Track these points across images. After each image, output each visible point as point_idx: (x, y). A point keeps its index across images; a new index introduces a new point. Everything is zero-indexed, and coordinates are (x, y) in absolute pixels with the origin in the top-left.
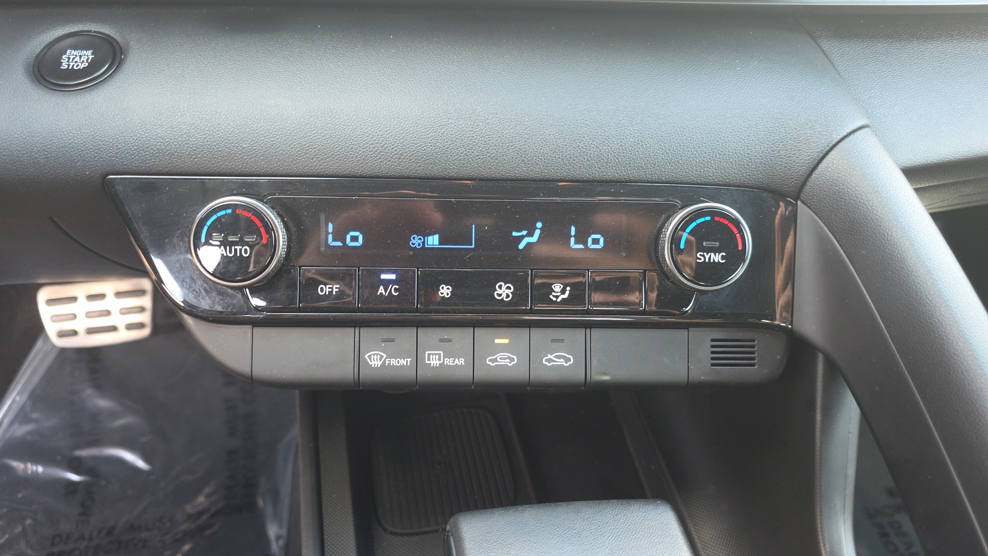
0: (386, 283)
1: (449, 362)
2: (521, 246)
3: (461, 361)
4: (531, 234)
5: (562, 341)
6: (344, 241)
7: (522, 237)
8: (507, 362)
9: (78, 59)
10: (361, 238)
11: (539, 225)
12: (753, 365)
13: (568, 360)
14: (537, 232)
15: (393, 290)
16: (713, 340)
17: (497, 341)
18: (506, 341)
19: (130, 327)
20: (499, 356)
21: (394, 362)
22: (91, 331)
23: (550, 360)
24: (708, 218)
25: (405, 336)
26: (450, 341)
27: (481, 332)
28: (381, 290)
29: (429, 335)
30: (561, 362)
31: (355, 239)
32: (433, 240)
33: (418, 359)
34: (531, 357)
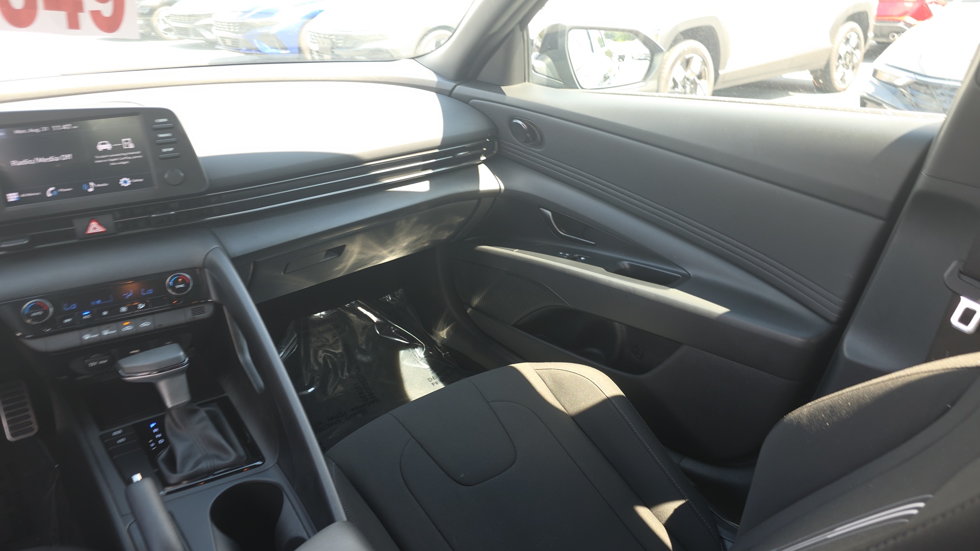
1: (111, 333)
2: (127, 298)
4: (129, 294)
6: (70, 308)
12: (205, 313)
13: (148, 324)
14: (131, 293)
15: (87, 317)
16: (191, 309)
17: (125, 324)
18: (128, 323)
21: (93, 336)
23: (143, 325)
24: (177, 277)
25: (95, 329)
26: (110, 327)
27: (120, 323)
29: (102, 327)
31: (74, 306)
32: (99, 302)
33: (101, 334)
34: (137, 326)
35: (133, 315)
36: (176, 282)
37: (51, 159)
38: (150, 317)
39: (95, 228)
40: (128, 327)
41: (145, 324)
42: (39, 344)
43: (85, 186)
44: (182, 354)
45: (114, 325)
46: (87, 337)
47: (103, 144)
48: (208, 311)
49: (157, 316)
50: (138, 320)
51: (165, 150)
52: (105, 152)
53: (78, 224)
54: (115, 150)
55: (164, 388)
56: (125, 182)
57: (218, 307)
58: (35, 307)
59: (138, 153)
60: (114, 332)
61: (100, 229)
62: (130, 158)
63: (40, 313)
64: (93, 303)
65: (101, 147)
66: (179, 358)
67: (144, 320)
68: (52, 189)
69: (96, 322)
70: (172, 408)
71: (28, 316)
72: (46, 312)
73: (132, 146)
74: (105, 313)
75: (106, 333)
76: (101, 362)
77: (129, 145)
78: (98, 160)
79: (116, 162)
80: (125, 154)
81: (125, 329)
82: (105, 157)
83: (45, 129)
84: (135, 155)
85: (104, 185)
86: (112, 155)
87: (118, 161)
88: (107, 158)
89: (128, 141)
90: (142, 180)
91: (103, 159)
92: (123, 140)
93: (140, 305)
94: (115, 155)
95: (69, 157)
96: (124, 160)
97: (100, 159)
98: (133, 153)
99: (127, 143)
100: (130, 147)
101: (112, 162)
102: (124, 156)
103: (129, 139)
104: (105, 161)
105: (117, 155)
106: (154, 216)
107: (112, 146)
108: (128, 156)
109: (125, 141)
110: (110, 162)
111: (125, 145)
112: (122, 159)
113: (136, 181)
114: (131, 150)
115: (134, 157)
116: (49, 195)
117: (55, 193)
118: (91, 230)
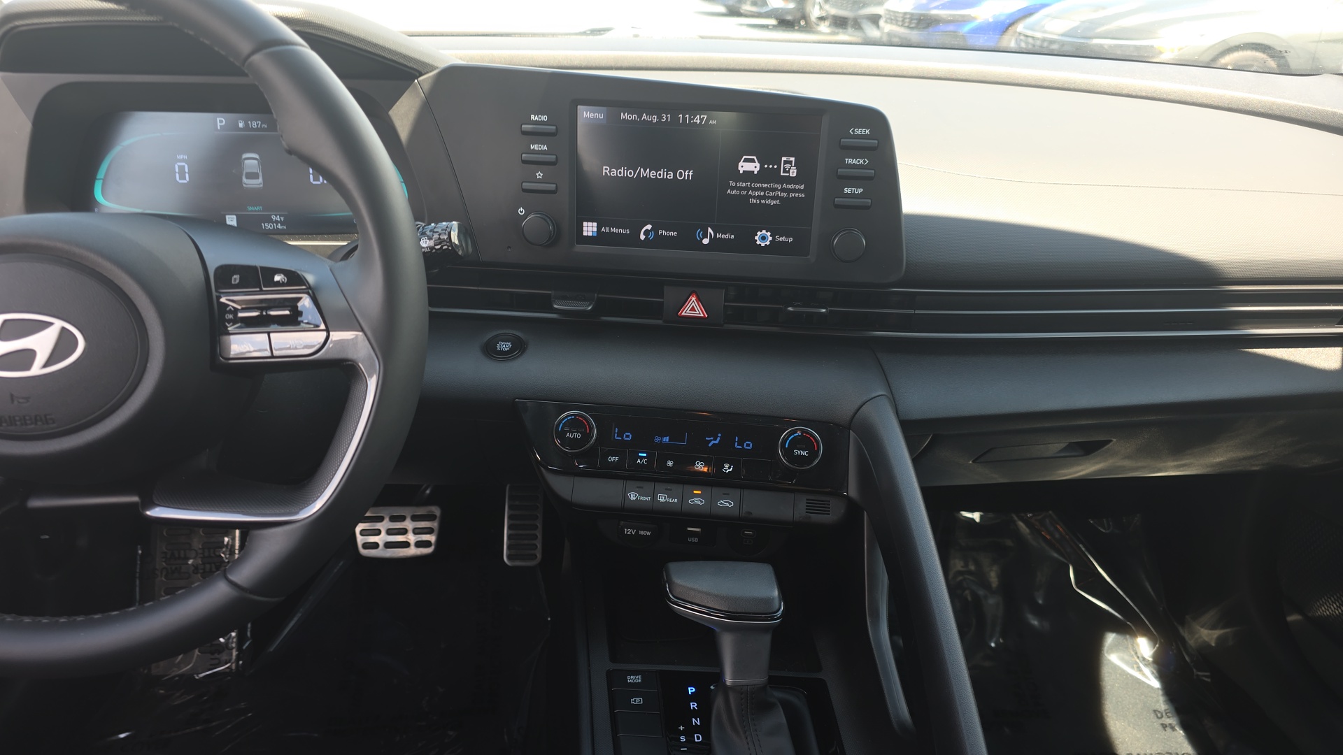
0: (642, 458)
1: (669, 500)
2: (710, 445)
3: (676, 500)
4: (715, 440)
5: (728, 494)
6: (622, 437)
7: (711, 440)
8: (699, 503)
9: (505, 346)
10: (630, 436)
11: (720, 435)
12: (829, 514)
13: (730, 504)
14: (719, 439)
15: (645, 462)
16: (807, 500)
17: (695, 492)
18: (700, 492)
19: (419, 544)
20: (695, 499)
21: (642, 498)
22: (388, 545)
23: (721, 504)
24: (800, 434)
25: (649, 486)
26: (671, 490)
27: (686, 488)
28: (639, 461)
29: (659, 486)
30: (727, 505)
31: (628, 436)
32: (666, 439)
33: (654, 498)
34: (711, 501)
35: (712, 481)
36: (796, 443)
37: (661, 174)
38: (737, 492)
39: (693, 308)
40: (697, 499)
41: (725, 503)
42: (564, 486)
43: (699, 233)
44: (776, 593)
45: (677, 488)
46: (633, 497)
47: (746, 160)
48: (834, 513)
49: (747, 494)
50: (717, 491)
51: (847, 191)
52: (748, 174)
53: (670, 294)
54: (763, 176)
55: (728, 646)
56: (763, 238)
57: (853, 510)
58: (575, 424)
59: (798, 187)
61: (699, 312)
62: (784, 195)
63: (578, 436)
64: (657, 439)
65: (744, 167)
66: (768, 601)
67: (725, 494)
68: (649, 227)
69: (651, 476)
70: (732, 688)
71: (561, 435)
72: (587, 436)
73: (793, 173)
74: (670, 463)
75: (662, 498)
76: (642, 533)
77: (790, 169)
78: (732, 188)
79: (759, 197)
80: (779, 187)
81: (693, 501)
82: (744, 185)
83: (667, 118)
84: (794, 191)
85: (727, 236)
86: (757, 185)
87: (764, 197)
88: (747, 189)
89: (791, 162)
90: (790, 240)
91: (741, 189)
92: (784, 159)
93: (727, 466)
94: (761, 185)
95: (688, 175)
96: (773, 198)
97: (736, 188)
98: (792, 187)
99: (788, 166)
100: (791, 175)
101: (754, 197)
102: (776, 189)
103: (793, 159)
104: (744, 193)
105: (765, 186)
106: (790, 309)
107: (762, 167)
108: (782, 190)
109: (785, 162)
110: (751, 196)
111: (784, 169)
112: (771, 194)
113: (781, 239)
114: (789, 180)
115: (791, 195)
116: (642, 237)
117: (652, 235)
118: (686, 312)
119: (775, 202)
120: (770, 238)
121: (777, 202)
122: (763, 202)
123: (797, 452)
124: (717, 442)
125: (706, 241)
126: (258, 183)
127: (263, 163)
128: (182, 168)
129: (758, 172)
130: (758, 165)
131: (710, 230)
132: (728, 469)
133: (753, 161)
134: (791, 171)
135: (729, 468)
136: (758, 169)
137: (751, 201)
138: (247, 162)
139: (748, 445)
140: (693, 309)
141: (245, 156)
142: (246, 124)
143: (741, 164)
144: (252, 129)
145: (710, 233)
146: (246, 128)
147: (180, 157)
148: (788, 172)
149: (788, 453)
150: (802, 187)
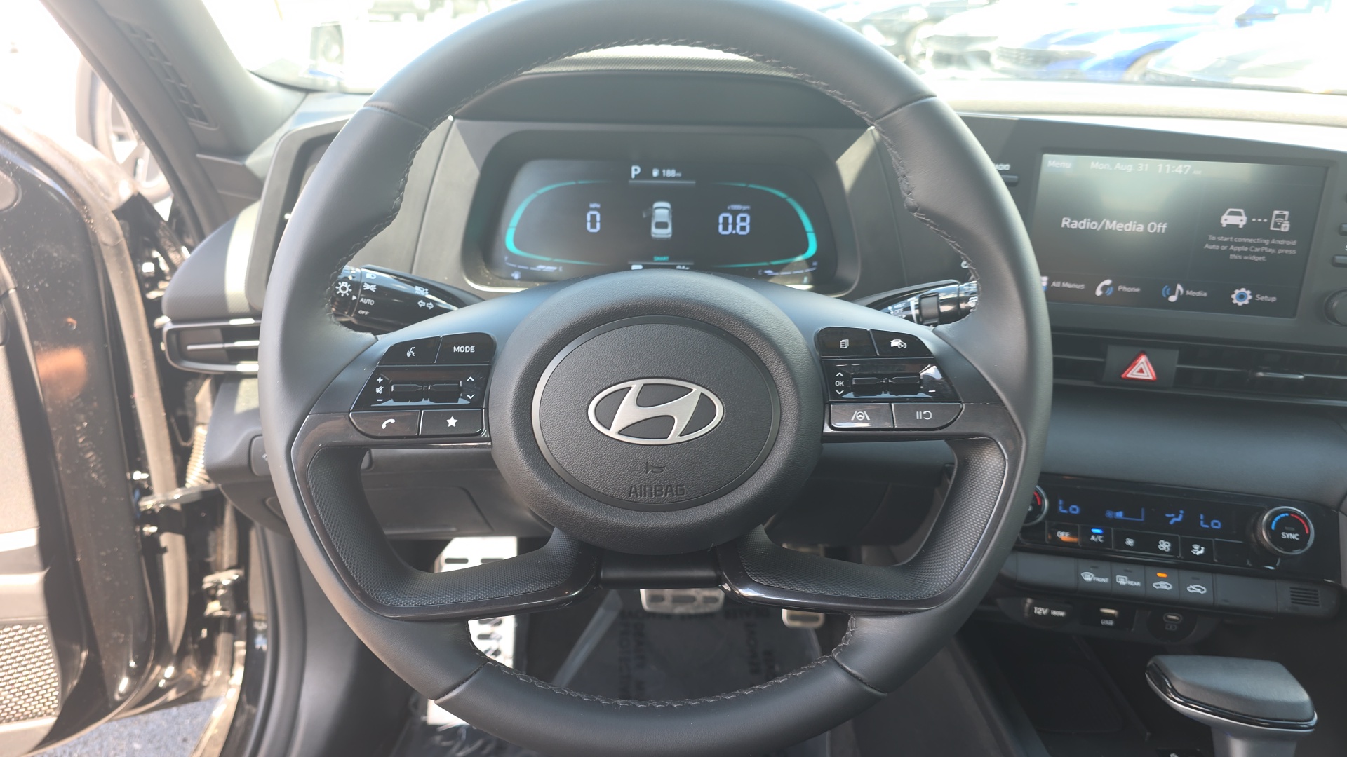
0: (1096, 535)
1: (1131, 583)
2: (1171, 522)
4: (1177, 516)
6: (1068, 510)
7: (1171, 518)
8: (1165, 587)
10: (1078, 509)
11: (1182, 512)
12: (1318, 606)
13: (1203, 590)
14: (1181, 516)
15: (1100, 539)
16: (1291, 588)
17: (1159, 575)
18: (1165, 575)
20: (1160, 583)
21: (1098, 579)
23: (1192, 589)
24: (1287, 515)
25: (1105, 566)
26: (1130, 571)
27: (1150, 570)
28: (1093, 538)
29: (1117, 567)
30: (1199, 591)
31: (1075, 510)
32: (1120, 515)
33: (1113, 580)
34: (1180, 586)
35: (1181, 563)
36: (1282, 526)
37: (1129, 227)
38: (1208, 577)
39: (1142, 369)
40: (1163, 585)
41: (1196, 589)
43: (1165, 290)
44: (1304, 697)
45: (1138, 570)
46: (1088, 577)
47: (1232, 213)
48: (1323, 604)
49: (1221, 579)
50: (1185, 575)
52: (1233, 229)
53: (1115, 355)
54: (1249, 230)
56: (1241, 296)
59: (1289, 243)
60: (1138, 584)
61: (1150, 374)
62: (1272, 251)
64: (1109, 514)
65: (1228, 220)
66: (1298, 705)
67: (1198, 579)
68: (1108, 282)
69: (1111, 555)
72: (1037, 508)
73: (1285, 227)
74: (1130, 542)
75: (1122, 581)
76: (1055, 613)
77: (1281, 223)
78: (1211, 243)
79: (1242, 253)
80: (1267, 242)
81: (1158, 585)
82: (1226, 239)
83: (1144, 167)
84: (1284, 247)
85: (1199, 294)
86: (1240, 240)
87: (1248, 253)
88: (1229, 243)
89: (1283, 216)
90: (1273, 299)
91: (1221, 243)
92: (1276, 212)
93: (1196, 547)
94: (1245, 240)
95: (1161, 228)
96: (1258, 254)
97: (1216, 242)
98: (1282, 242)
99: (1280, 220)
100: (1283, 230)
101: (1236, 253)
102: (1263, 245)
103: (1286, 213)
104: (1224, 248)
105: (1250, 240)
106: (1261, 374)
107: (1249, 221)
108: (1271, 246)
109: (1278, 216)
110: (1232, 252)
111: (1276, 223)
112: (1257, 250)
113: (1262, 298)
114: (1280, 235)
115: (1280, 251)
116: (1099, 292)
117: (1110, 292)
118: (1133, 373)
119: (1260, 258)
120: (1250, 297)
121: (1263, 258)
122: (1246, 258)
123: (1285, 535)
124: (1179, 519)
125: (1173, 299)
126: (666, 233)
127: (674, 213)
128: (593, 217)
129: (1244, 226)
130: (1244, 218)
131: (1179, 287)
132: (1198, 551)
133: (1239, 214)
134: (1283, 225)
135: (1200, 550)
136: (1244, 223)
137: (1232, 256)
138: (657, 211)
139: (1216, 524)
140: (1141, 371)
141: (656, 205)
142: (661, 173)
143: (1224, 217)
144: (666, 178)
145: (1179, 291)
146: (661, 177)
147: (592, 206)
148: (1279, 227)
149: (1275, 536)
150: (1294, 243)
